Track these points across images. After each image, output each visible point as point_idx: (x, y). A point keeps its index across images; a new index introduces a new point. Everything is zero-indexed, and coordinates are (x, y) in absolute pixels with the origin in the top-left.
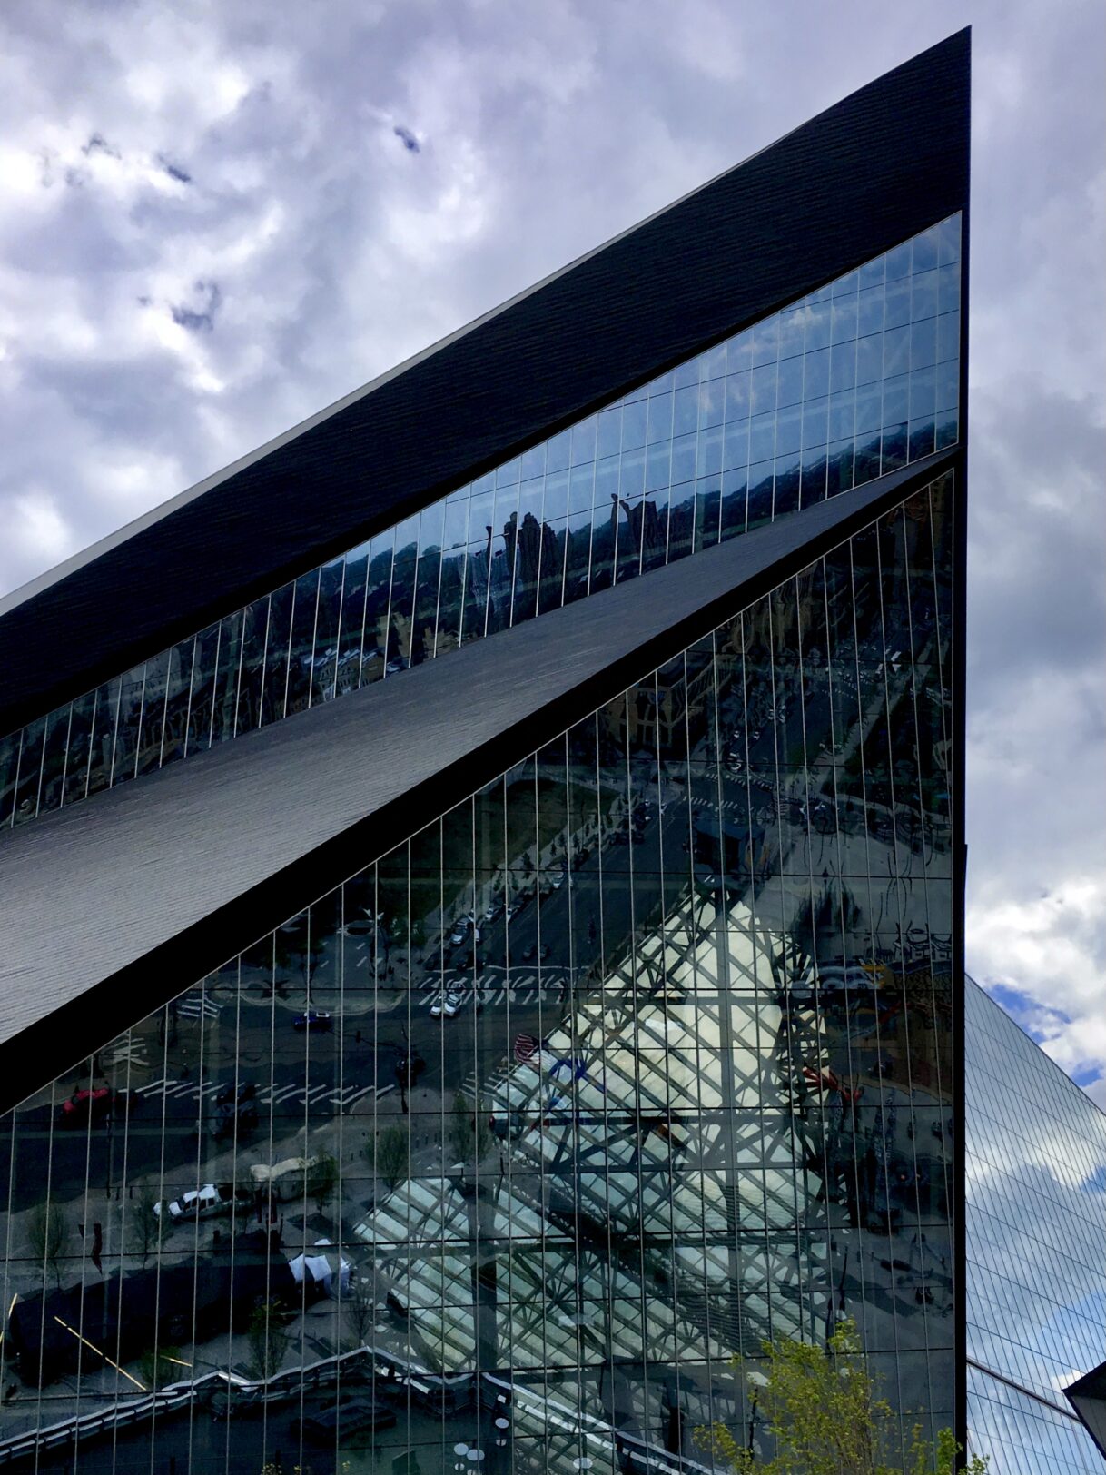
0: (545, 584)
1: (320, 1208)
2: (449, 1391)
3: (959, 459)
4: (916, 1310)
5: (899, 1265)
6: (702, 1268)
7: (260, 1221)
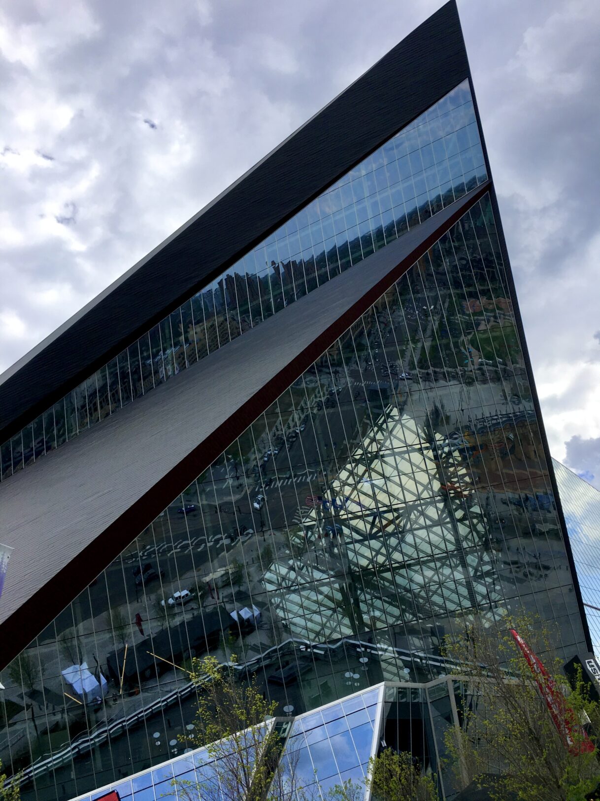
0: (297, 284)
1: (239, 587)
2: (333, 650)
3: (489, 187)
4: (526, 581)
5: (515, 563)
6: (409, 588)
7: (213, 598)
